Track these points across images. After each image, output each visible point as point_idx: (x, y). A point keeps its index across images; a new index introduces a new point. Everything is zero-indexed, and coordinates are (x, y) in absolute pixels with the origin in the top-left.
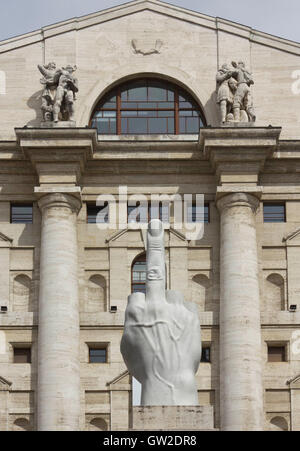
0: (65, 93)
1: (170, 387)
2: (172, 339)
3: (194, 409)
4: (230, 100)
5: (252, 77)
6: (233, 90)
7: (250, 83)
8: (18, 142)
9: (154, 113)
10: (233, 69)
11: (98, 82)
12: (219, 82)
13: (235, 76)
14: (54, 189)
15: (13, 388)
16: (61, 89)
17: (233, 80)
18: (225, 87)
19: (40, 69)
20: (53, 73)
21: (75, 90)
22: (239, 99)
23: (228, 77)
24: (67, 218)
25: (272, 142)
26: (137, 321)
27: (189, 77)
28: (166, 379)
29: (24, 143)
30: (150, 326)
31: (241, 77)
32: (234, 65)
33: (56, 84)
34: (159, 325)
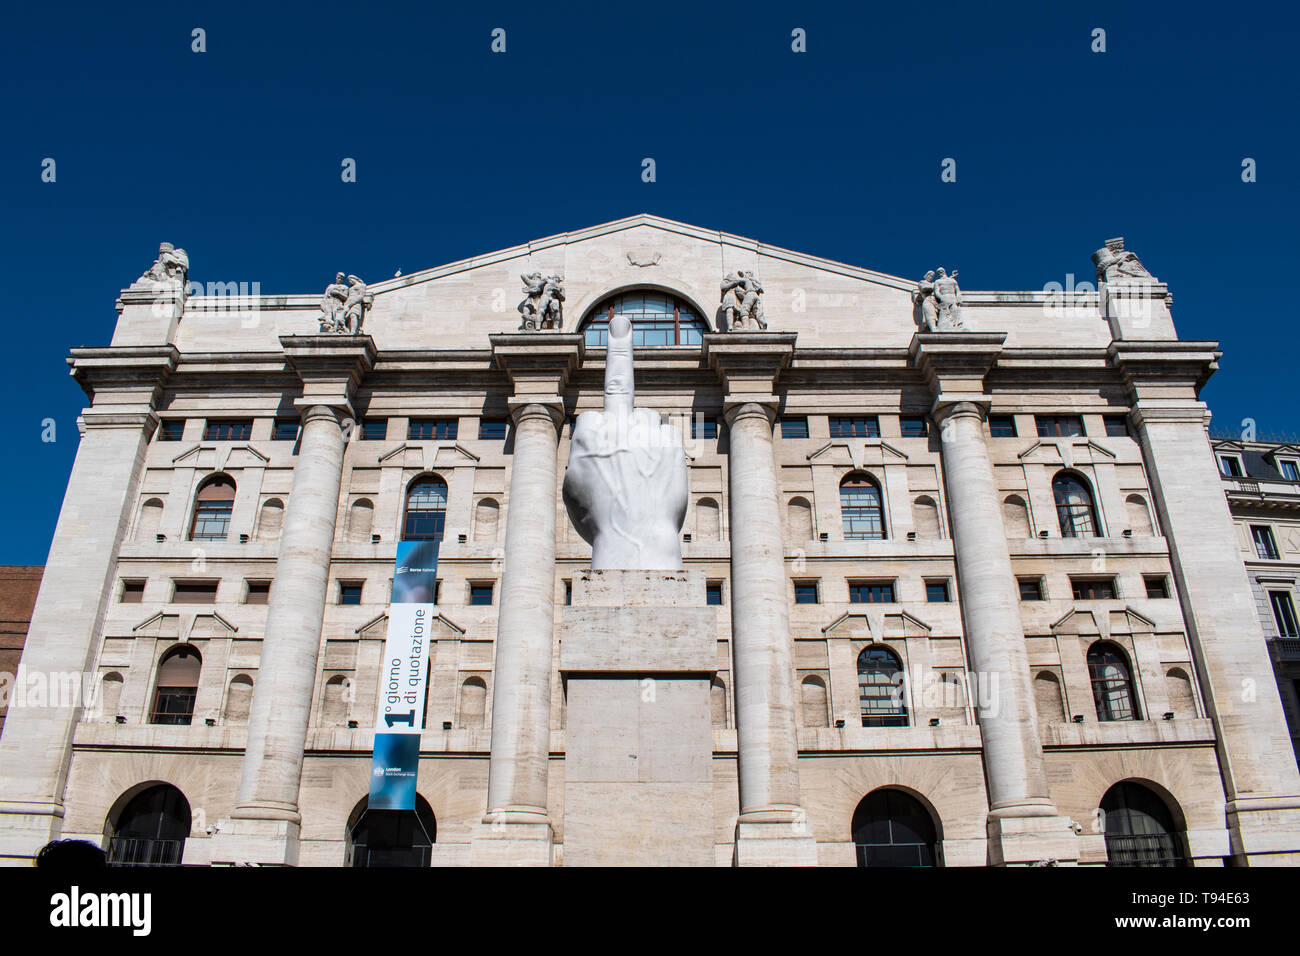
0: (550, 302)
1: (636, 545)
2: (641, 474)
3: (675, 575)
4: (738, 309)
5: (763, 287)
6: (741, 299)
7: (759, 292)
8: (493, 351)
9: (651, 326)
10: (739, 279)
11: (588, 293)
12: (724, 291)
13: (742, 285)
14: (531, 399)
15: (467, 636)
16: (546, 297)
17: (739, 288)
18: (731, 295)
19: (524, 280)
20: (537, 283)
21: (561, 299)
22: (748, 307)
23: (734, 286)
24: (545, 432)
25: (787, 348)
26: (586, 449)
27: (690, 288)
28: (629, 533)
29: (499, 350)
30: (608, 456)
31: (749, 286)
32: (741, 274)
33: (539, 294)
34: (621, 454)
